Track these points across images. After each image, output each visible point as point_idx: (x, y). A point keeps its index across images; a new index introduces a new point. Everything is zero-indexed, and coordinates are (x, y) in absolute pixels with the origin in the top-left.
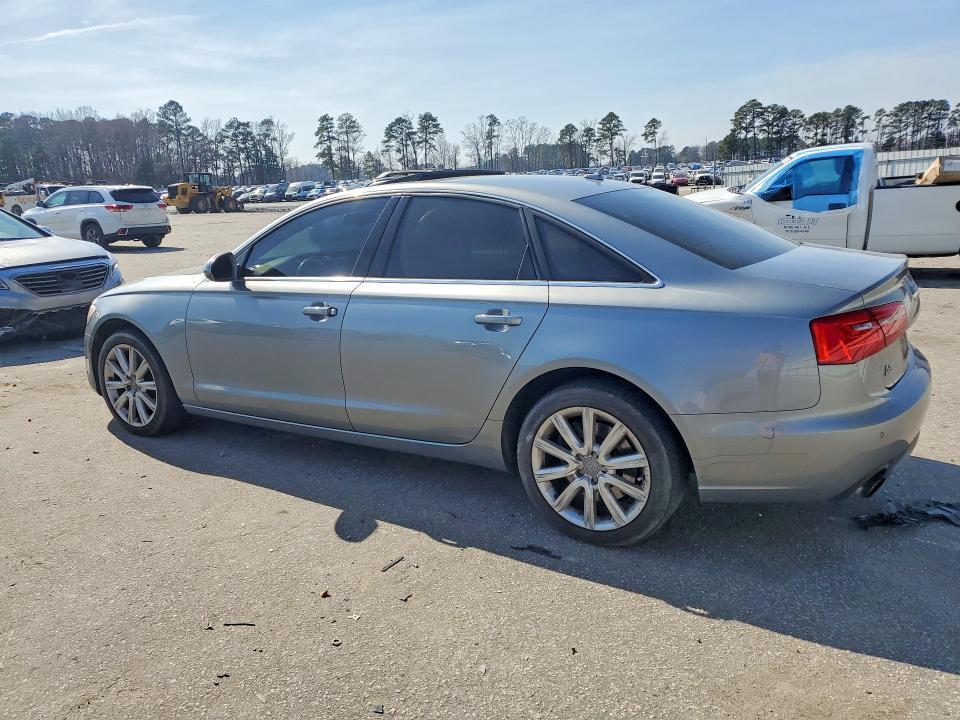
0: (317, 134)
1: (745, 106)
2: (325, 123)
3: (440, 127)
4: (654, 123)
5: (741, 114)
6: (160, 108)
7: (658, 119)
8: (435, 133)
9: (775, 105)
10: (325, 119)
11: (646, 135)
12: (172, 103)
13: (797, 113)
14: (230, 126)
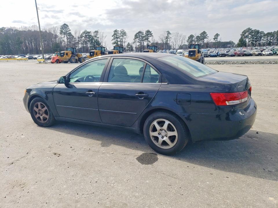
0: (112, 36)
1: (246, 30)
2: (116, 32)
3: (152, 35)
4: (217, 35)
5: (244, 32)
6: (61, 26)
7: (219, 34)
8: (151, 36)
9: (255, 30)
10: (116, 31)
11: (214, 39)
12: (65, 24)
13: (262, 32)
14: (84, 33)
